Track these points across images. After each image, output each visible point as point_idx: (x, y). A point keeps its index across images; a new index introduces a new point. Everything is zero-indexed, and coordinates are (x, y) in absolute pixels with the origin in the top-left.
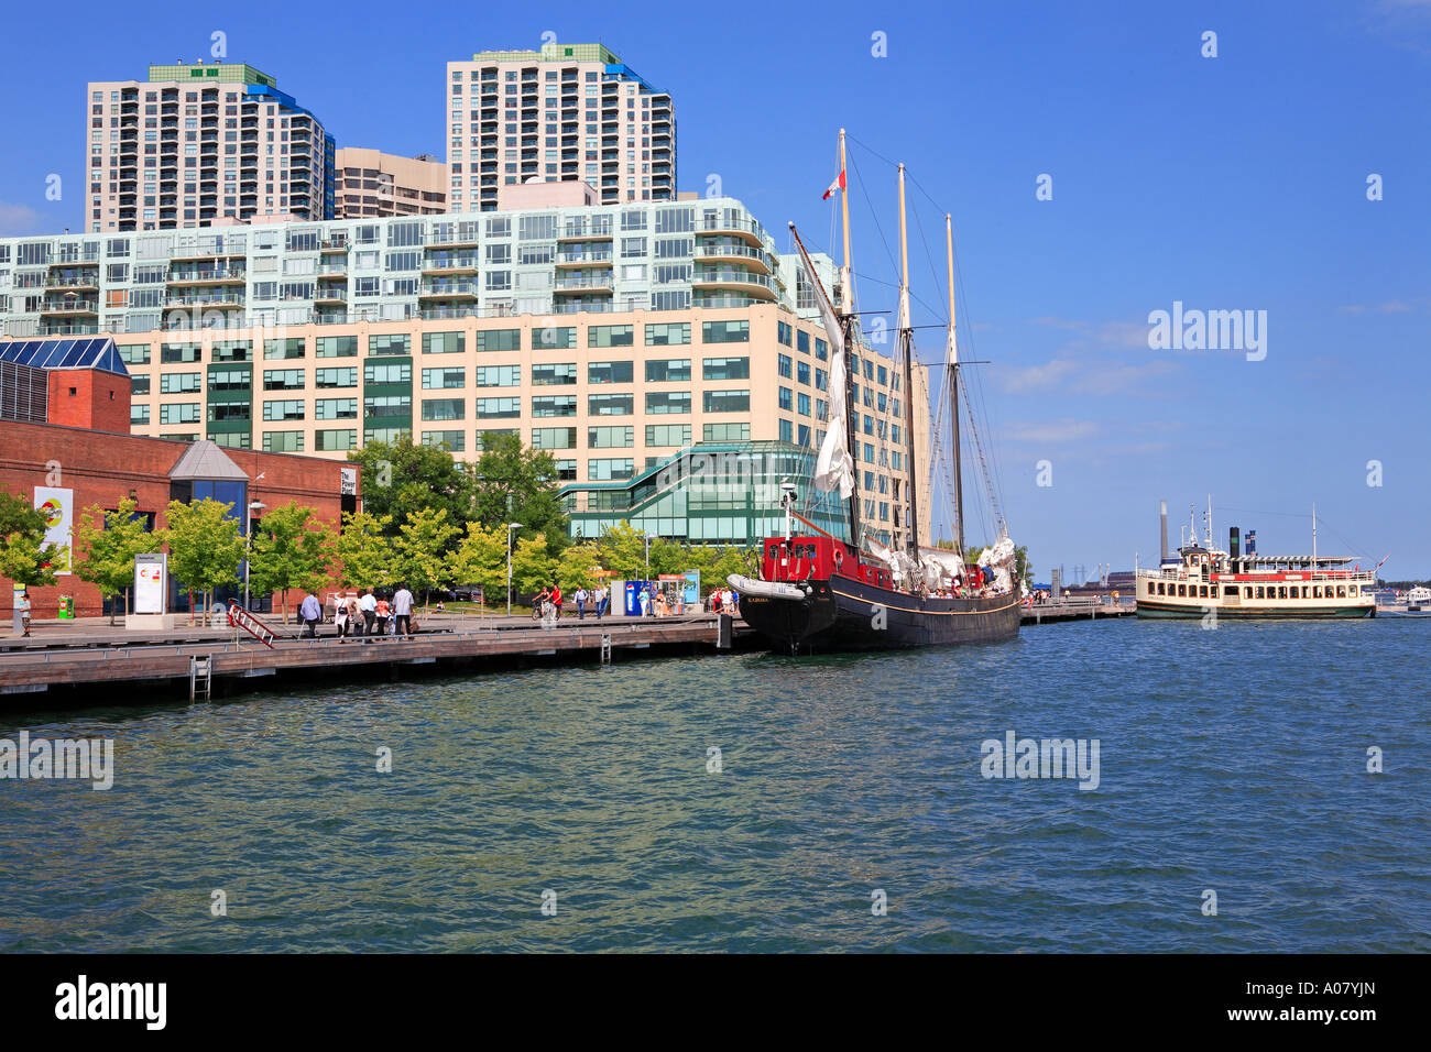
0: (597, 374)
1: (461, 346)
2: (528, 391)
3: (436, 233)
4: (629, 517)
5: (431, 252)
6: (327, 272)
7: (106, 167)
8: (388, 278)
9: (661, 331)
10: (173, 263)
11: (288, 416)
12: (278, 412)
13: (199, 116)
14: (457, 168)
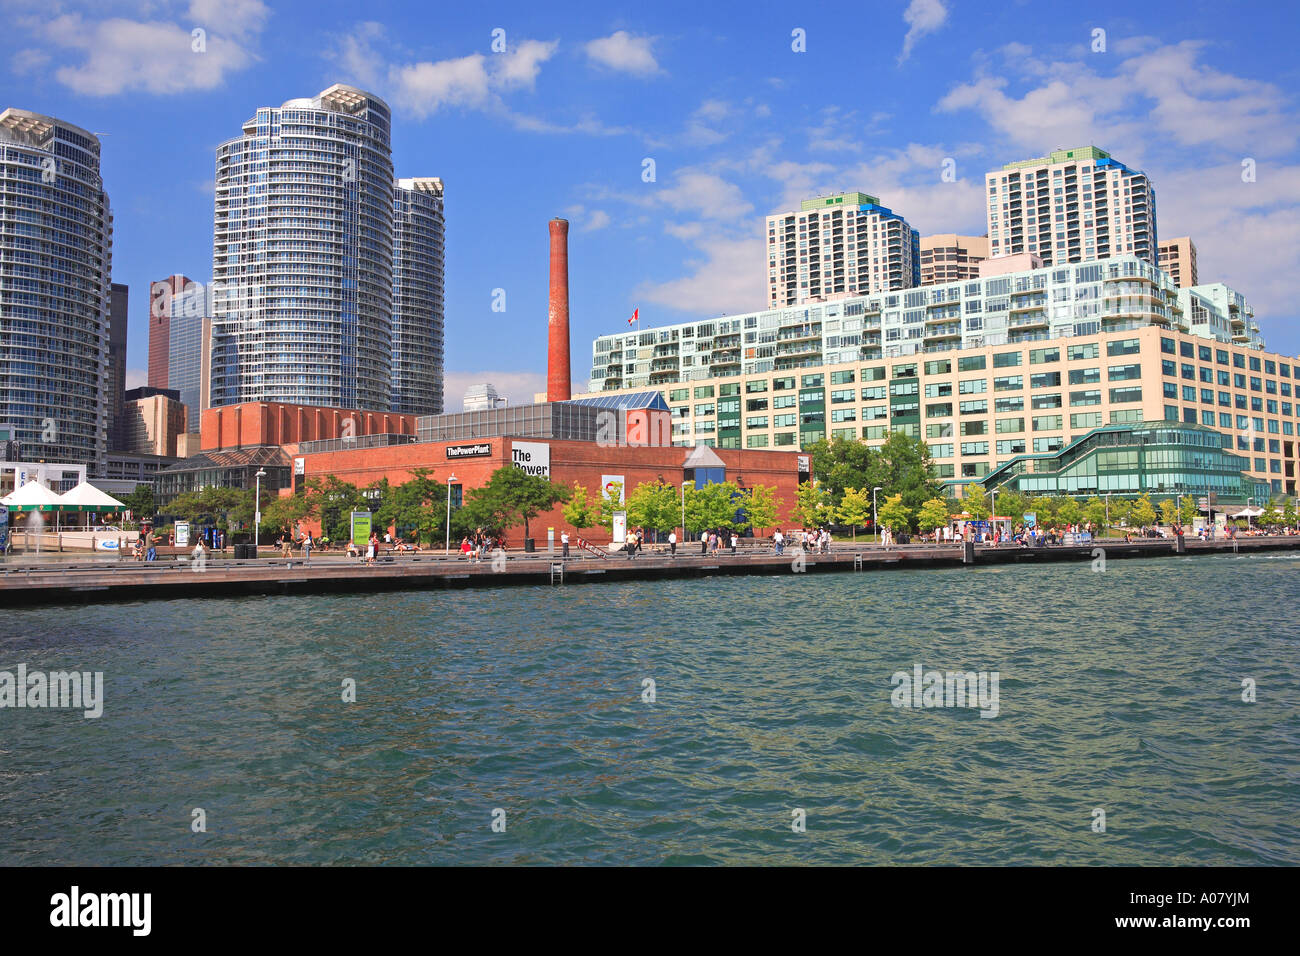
0: (1037, 381)
1: (948, 369)
2: (991, 396)
3: (934, 296)
4: (1057, 476)
5: (931, 309)
6: (870, 327)
7: (778, 267)
8: (905, 328)
9: (1078, 351)
10: (781, 329)
11: (846, 419)
12: (840, 417)
13: (831, 229)
14: (996, 243)
